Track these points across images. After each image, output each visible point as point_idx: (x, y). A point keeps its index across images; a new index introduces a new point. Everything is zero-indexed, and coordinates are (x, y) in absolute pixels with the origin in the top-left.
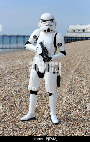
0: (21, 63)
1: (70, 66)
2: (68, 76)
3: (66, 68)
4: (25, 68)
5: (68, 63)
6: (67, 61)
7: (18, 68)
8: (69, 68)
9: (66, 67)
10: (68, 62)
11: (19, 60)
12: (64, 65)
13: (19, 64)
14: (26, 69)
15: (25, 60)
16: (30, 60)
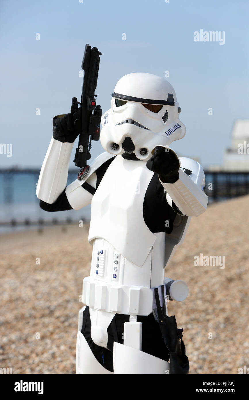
0: (26, 293)
1: (242, 301)
2: (233, 349)
3: (223, 310)
4: (43, 316)
5: (235, 288)
6: (230, 280)
7: (10, 316)
8: (239, 313)
9: (222, 306)
10: (232, 285)
11: (18, 276)
12: (213, 296)
13: (15, 295)
14: (46, 320)
15: (41, 276)
16: (65, 277)
